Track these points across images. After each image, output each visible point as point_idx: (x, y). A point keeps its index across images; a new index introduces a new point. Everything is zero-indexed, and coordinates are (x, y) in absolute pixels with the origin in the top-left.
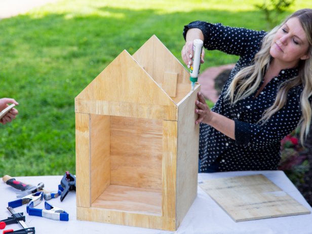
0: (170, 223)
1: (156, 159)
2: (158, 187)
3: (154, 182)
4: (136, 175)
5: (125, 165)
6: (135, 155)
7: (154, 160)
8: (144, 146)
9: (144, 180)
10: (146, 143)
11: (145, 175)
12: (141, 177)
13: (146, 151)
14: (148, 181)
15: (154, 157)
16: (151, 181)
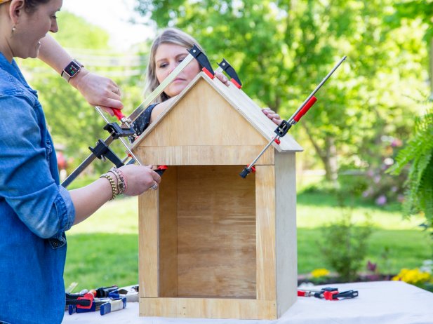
0: (269, 308)
1: (240, 254)
2: (244, 293)
3: (239, 286)
4: (213, 279)
5: (198, 266)
6: (212, 250)
7: (237, 256)
8: (223, 237)
9: (225, 284)
10: (225, 232)
11: (225, 277)
12: (220, 281)
13: (225, 243)
14: (229, 286)
15: (238, 250)
16: (234, 286)
